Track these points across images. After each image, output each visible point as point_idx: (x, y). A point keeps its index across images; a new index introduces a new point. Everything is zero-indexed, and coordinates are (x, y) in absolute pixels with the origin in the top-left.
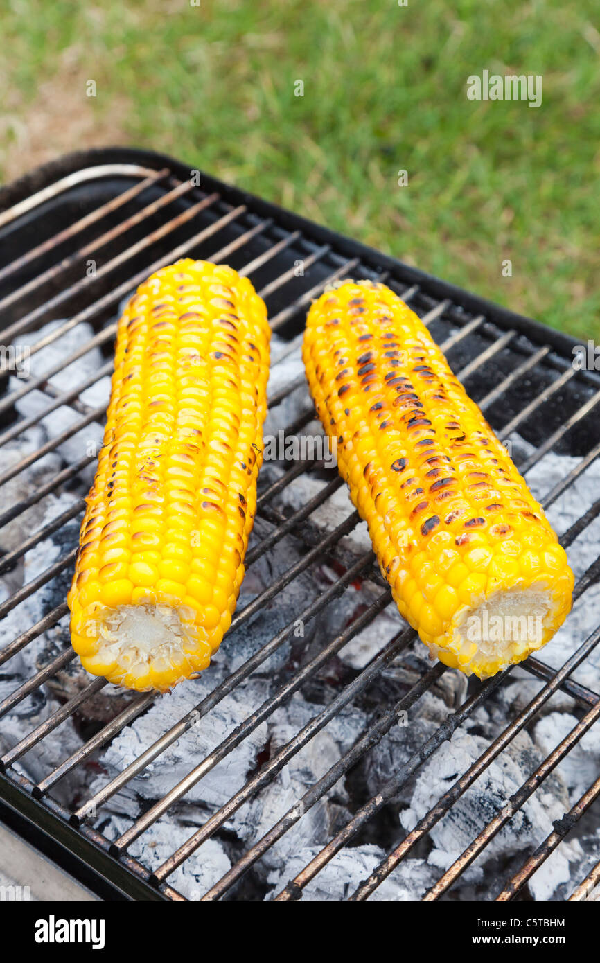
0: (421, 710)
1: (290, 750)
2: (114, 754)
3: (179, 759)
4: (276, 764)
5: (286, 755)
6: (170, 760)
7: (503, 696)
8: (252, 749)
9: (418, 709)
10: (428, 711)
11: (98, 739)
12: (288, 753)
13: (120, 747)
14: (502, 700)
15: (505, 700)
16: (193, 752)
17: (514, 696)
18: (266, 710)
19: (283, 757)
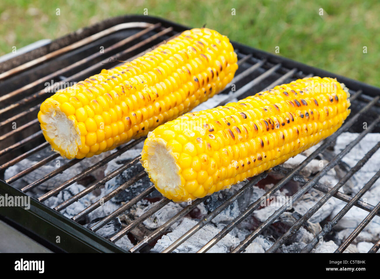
0: (302, 238)
1: (253, 236)
2: (159, 246)
3: (191, 249)
4: (247, 242)
5: (251, 238)
6: (186, 248)
7: (338, 237)
8: (225, 248)
9: (300, 237)
10: (306, 239)
11: (158, 231)
12: (252, 237)
13: (162, 243)
14: (337, 239)
15: (339, 238)
16: (197, 246)
17: (343, 236)
18: (238, 220)
19: (250, 239)
